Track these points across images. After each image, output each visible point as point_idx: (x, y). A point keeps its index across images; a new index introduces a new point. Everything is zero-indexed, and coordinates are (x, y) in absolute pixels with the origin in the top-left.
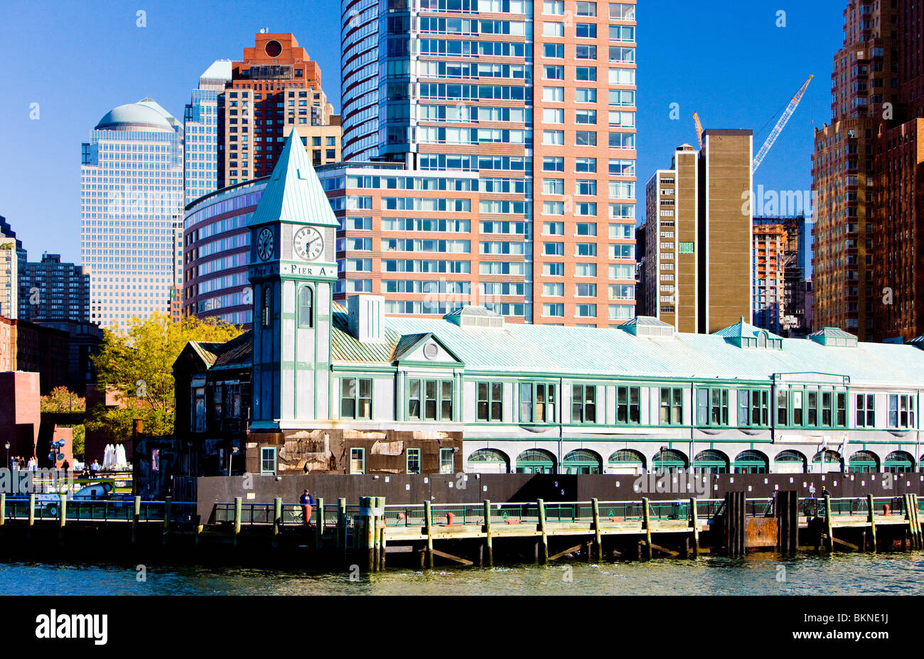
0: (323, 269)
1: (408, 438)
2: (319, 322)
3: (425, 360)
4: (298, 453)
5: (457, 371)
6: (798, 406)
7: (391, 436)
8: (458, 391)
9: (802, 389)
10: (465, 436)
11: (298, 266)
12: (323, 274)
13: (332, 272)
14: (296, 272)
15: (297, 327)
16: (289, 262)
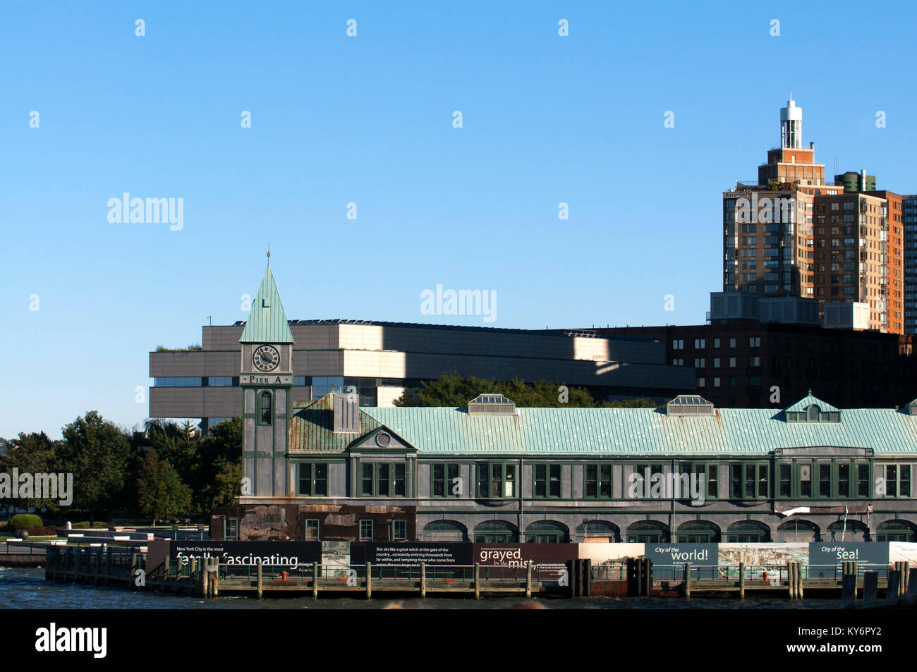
0: (278, 378)
1: (360, 512)
2: (277, 420)
3: (376, 447)
4: (258, 523)
5: (409, 455)
6: (805, 478)
7: (345, 510)
8: (411, 472)
9: (812, 463)
10: (418, 509)
11: (256, 377)
12: (278, 382)
13: (287, 380)
14: (254, 381)
15: (257, 424)
16: (248, 374)
